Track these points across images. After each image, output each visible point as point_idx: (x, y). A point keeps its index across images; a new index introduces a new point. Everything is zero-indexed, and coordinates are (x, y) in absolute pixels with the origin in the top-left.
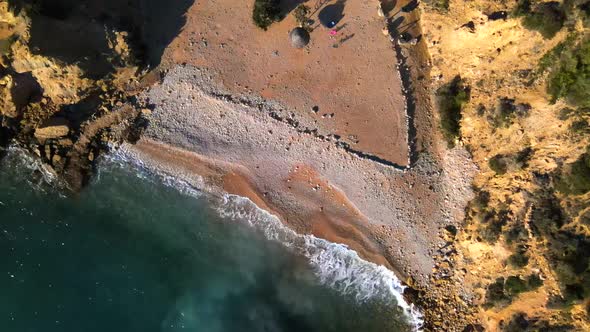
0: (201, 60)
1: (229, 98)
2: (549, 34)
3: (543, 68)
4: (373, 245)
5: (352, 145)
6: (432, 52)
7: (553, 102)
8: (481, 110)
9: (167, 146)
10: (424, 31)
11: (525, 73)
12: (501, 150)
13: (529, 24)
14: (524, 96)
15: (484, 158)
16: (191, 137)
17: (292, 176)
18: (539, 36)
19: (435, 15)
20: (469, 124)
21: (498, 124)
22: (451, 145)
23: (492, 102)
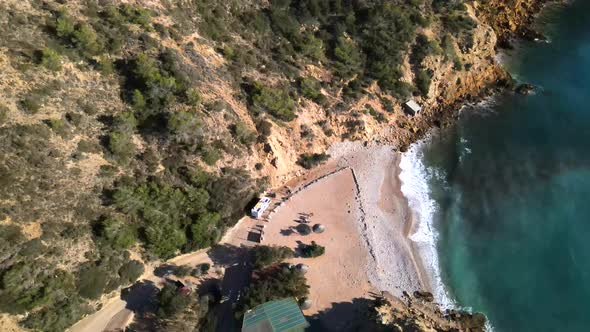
0: (361, 273)
1: (371, 251)
2: (270, 125)
3: (283, 125)
4: (394, 169)
5: (356, 191)
6: (290, 178)
7: (297, 117)
8: (309, 145)
9: (419, 274)
10: (281, 185)
11: (288, 131)
12: (322, 133)
13: (269, 133)
14: (297, 130)
15: (329, 139)
16: (405, 264)
17: (388, 211)
18: (272, 128)
19: (272, 181)
20: (317, 149)
21: (313, 135)
22: (329, 156)
23: (304, 142)
